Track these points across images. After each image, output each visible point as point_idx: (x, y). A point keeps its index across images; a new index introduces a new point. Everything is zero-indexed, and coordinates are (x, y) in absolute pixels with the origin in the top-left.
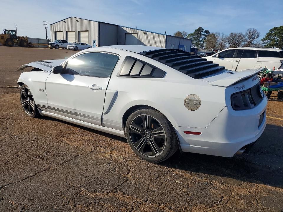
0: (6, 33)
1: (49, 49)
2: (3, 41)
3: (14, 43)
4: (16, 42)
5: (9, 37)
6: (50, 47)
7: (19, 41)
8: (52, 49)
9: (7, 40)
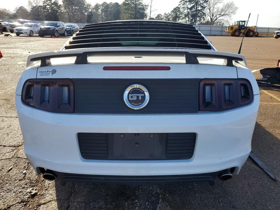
0: (237, 24)
1: (274, 38)
2: (231, 32)
3: (241, 33)
4: (243, 32)
5: (238, 28)
6: (274, 36)
7: (246, 31)
8: (277, 38)
9: (235, 31)
